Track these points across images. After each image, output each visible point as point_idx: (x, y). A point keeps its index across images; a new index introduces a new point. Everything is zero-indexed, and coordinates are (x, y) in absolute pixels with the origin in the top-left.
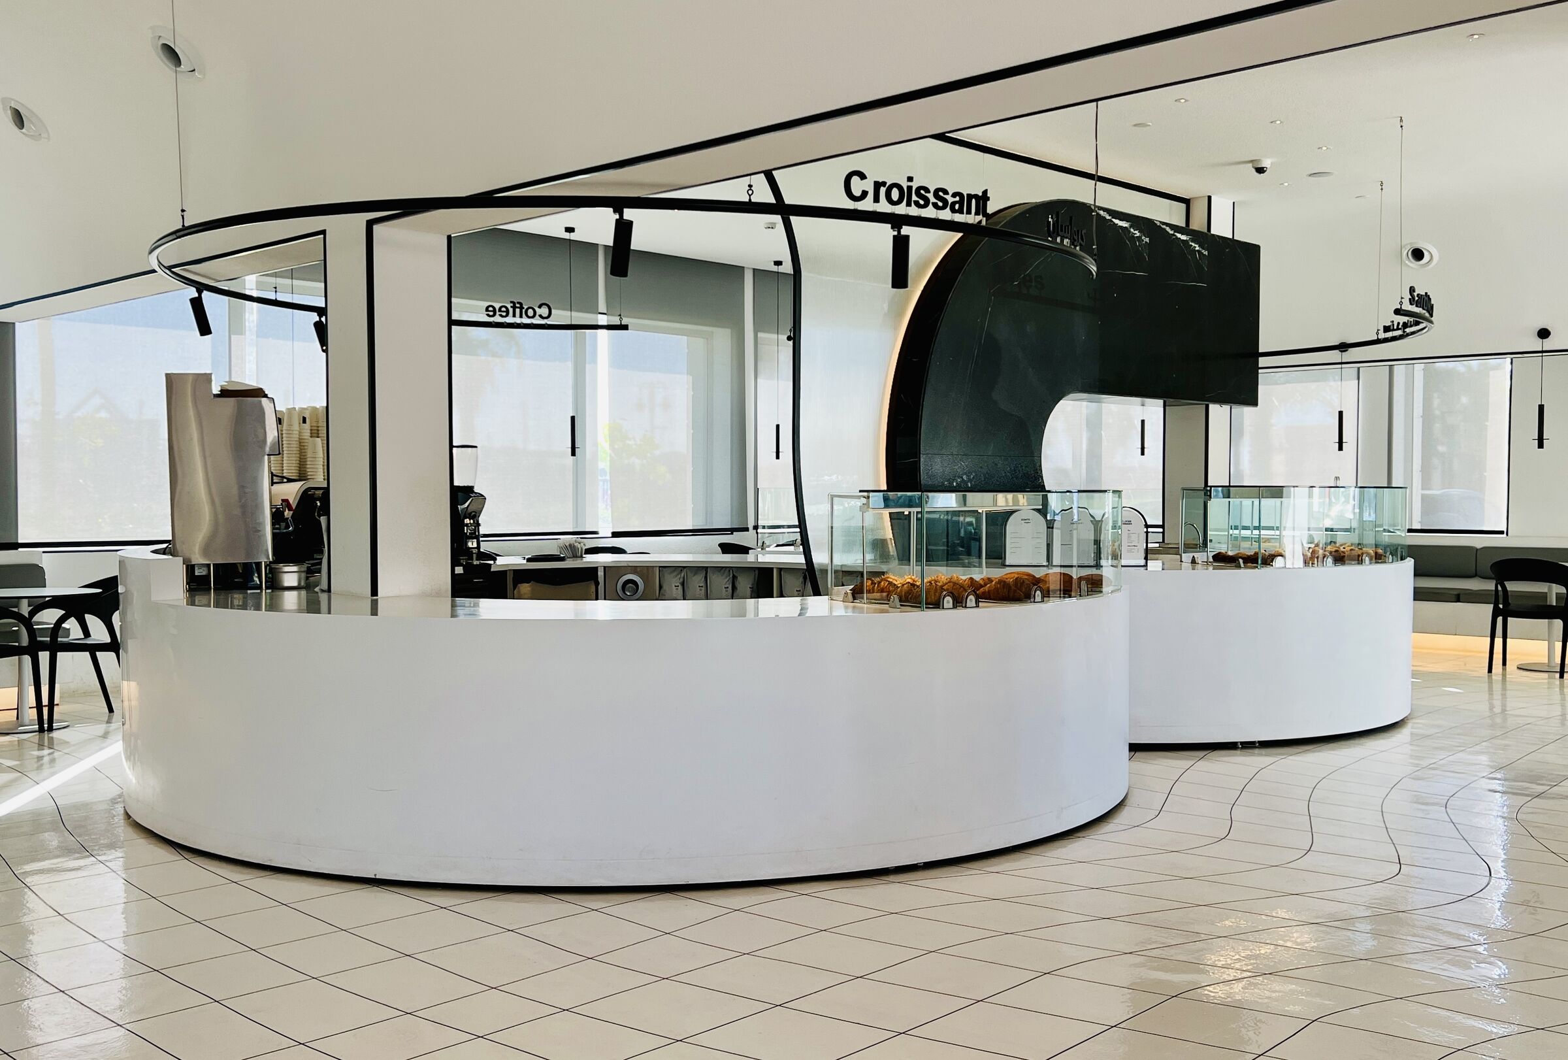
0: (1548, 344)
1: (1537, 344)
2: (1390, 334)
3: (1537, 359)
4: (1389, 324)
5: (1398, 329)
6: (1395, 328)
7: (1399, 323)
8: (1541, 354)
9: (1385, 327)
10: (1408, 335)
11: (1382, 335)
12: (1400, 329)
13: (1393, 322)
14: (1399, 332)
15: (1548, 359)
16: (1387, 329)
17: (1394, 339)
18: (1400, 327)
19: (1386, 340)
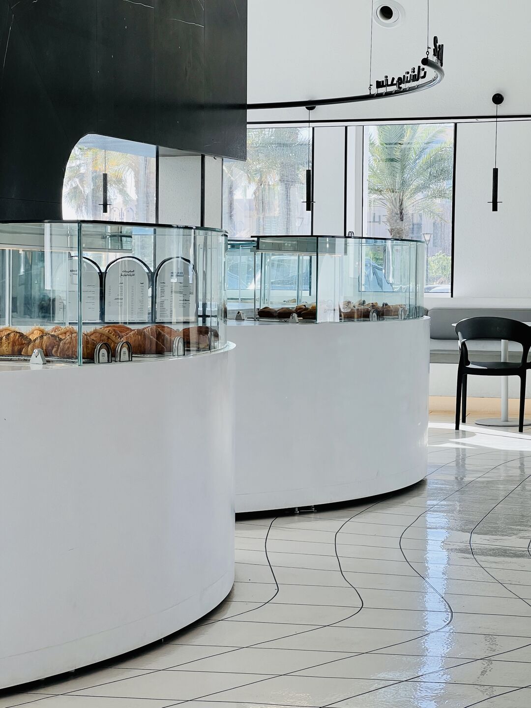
0: (502, 109)
1: (492, 109)
2: (382, 90)
3: (490, 124)
4: (383, 79)
5: (392, 84)
6: (389, 83)
7: (393, 79)
8: (495, 119)
9: (377, 82)
10: (405, 91)
11: (374, 91)
12: (395, 84)
13: (387, 77)
14: (393, 88)
15: (503, 124)
16: (379, 85)
17: (388, 94)
18: (395, 82)
19: (379, 96)
